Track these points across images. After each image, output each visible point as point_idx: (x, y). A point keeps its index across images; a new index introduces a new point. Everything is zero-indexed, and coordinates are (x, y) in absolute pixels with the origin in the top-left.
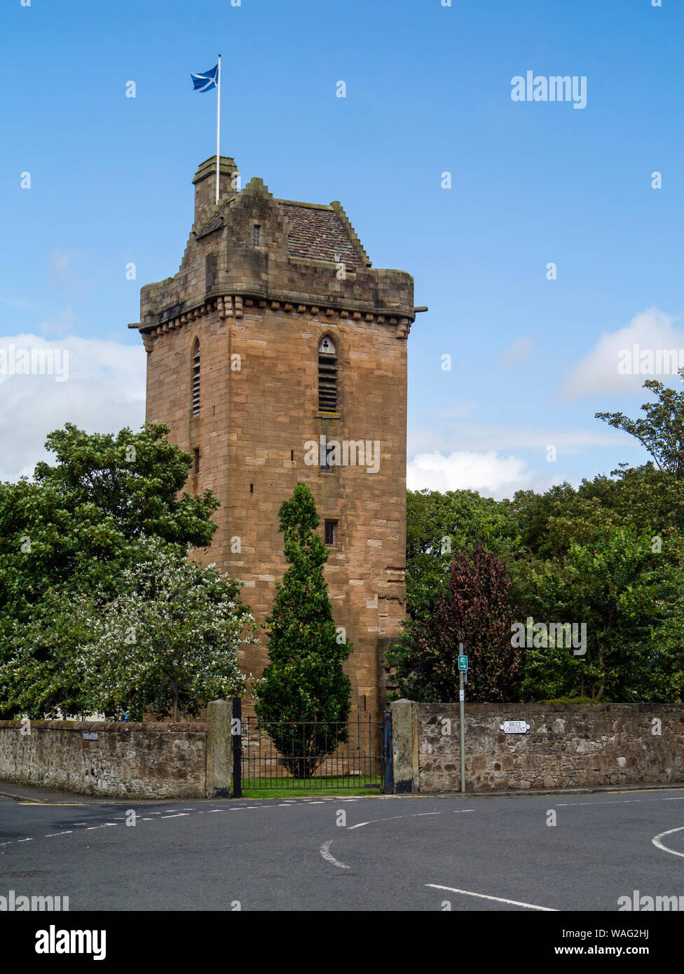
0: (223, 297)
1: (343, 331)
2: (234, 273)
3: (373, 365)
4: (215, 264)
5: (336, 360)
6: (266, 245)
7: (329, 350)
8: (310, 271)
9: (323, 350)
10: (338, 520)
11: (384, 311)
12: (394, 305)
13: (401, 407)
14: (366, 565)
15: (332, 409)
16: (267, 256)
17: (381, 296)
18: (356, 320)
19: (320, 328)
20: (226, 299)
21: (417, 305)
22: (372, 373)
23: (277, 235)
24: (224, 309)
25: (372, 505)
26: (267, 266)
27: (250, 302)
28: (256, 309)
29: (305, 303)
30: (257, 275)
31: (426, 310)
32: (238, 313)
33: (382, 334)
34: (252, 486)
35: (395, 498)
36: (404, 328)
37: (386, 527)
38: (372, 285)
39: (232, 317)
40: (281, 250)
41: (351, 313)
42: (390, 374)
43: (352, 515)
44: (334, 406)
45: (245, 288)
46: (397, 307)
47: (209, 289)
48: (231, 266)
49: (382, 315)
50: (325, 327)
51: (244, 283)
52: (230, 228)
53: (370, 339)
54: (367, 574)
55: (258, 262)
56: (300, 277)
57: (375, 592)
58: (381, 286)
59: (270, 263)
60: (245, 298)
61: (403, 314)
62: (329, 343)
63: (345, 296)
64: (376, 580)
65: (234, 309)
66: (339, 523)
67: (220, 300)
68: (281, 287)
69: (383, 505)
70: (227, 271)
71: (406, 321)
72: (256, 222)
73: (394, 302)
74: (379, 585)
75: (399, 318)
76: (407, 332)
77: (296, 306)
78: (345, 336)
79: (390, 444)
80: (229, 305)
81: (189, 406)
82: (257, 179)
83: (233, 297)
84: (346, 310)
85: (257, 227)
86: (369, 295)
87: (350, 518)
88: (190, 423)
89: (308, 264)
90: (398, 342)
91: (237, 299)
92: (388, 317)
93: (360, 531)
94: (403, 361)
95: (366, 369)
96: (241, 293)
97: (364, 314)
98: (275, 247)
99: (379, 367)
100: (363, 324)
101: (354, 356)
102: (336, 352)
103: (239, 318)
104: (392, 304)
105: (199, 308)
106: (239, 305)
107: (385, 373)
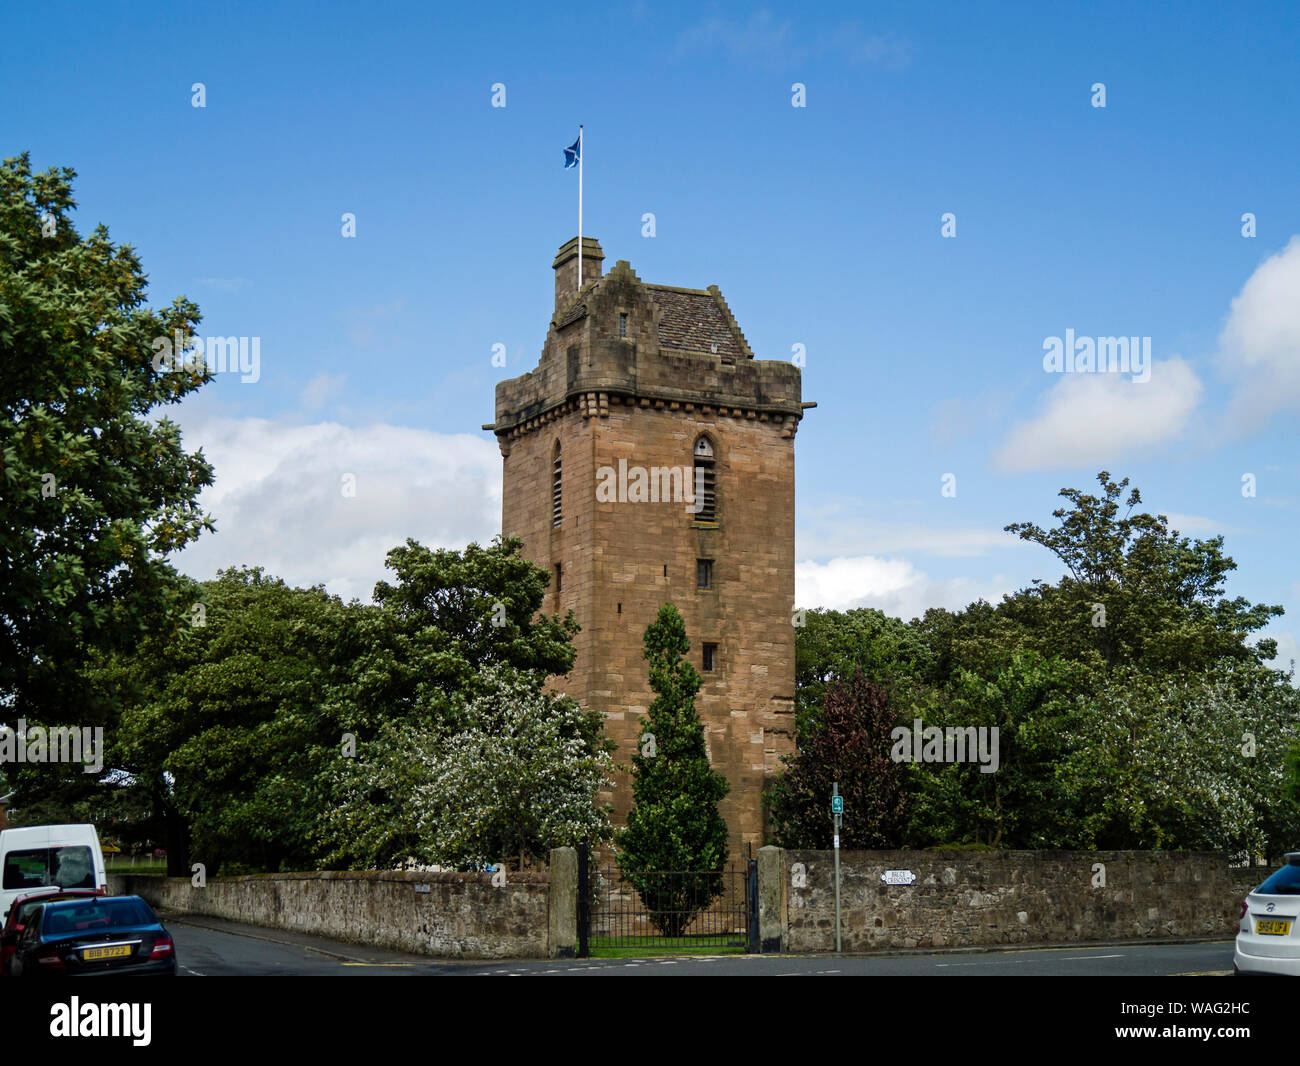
0: (586, 394)
1: (721, 431)
2: (598, 367)
3: (756, 468)
4: (577, 358)
5: (714, 463)
6: (635, 335)
7: (706, 452)
8: (683, 364)
9: (699, 452)
10: (717, 644)
11: (768, 407)
12: (780, 400)
13: (789, 515)
14: (749, 695)
15: (710, 518)
16: (635, 348)
17: (764, 391)
18: (736, 418)
19: (696, 427)
20: (590, 396)
21: (805, 399)
22: (755, 478)
23: (646, 324)
24: (588, 407)
25: (756, 626)
26: (635, 359)
27: (616, 400)
28: (623, 407)
29: (679, 399)
30: (624, 369)
31: (816, 406)
32: (603, 411)
33: (765, 433)
34: (620, 606)
35: (782, 618)
36: (790, 426)
37: (771, 650)
38: (753, 379)
39: (596, 416)
40: (651, 341)
41: (731, 410)
42: (775, 479)
43: (733, 638)
44: (713, 515)
45: (610, 383)
46: (783, 402)
47: (570, 385)
48: (595, 359)
49: (765, 412)
50: (701, 426)
51: (610, 379)
52: (594, 318)
53: (752, 439)
54: (750, 705)
55: (625, 355)
56: (672, 370)
57: (760, 725)
58: (764, 380)
59: (638, 355)
60: (610, 394)
61: (789, 411)
62: (706, 444)
63: (724, 391)
64: (761, 711)
65: (599, 407)
66: (719, 646)
67: (582, 397)
68: (651, 382)
69: (769, 626)
70: (590, 366)
71: (793, 419)
72: (622, 310)
73: (779, 398)
74: (765, 717)
75: (785, 415)
76: (794, 431)
77: (668, 403)
78: (724, 435)
79: (775, 557)
80: (592, 403)
81: (549, 516)
82: (623, 262)
83: (597, 394)
84: (724, 407)
85: (624, 315)
86: (750, 390)
87: (731, 641)
88: (551, 535)
89: (682, 356)
90: (784, 442)
91: (601, 396)
92: (772, 415)
93: (742, 656)
94: (790, 464)
95: (748, 473)
96: (607, 390)
97: (745, 412)
98: (644, 337)
99: (762, 470)
100: (744, 422)
101: (734, 458)
102: (714, 455)
103: (604, 417)
104: (776, 400)
105: (560, 407)
106: (603, 403)
107: (769, 477)
